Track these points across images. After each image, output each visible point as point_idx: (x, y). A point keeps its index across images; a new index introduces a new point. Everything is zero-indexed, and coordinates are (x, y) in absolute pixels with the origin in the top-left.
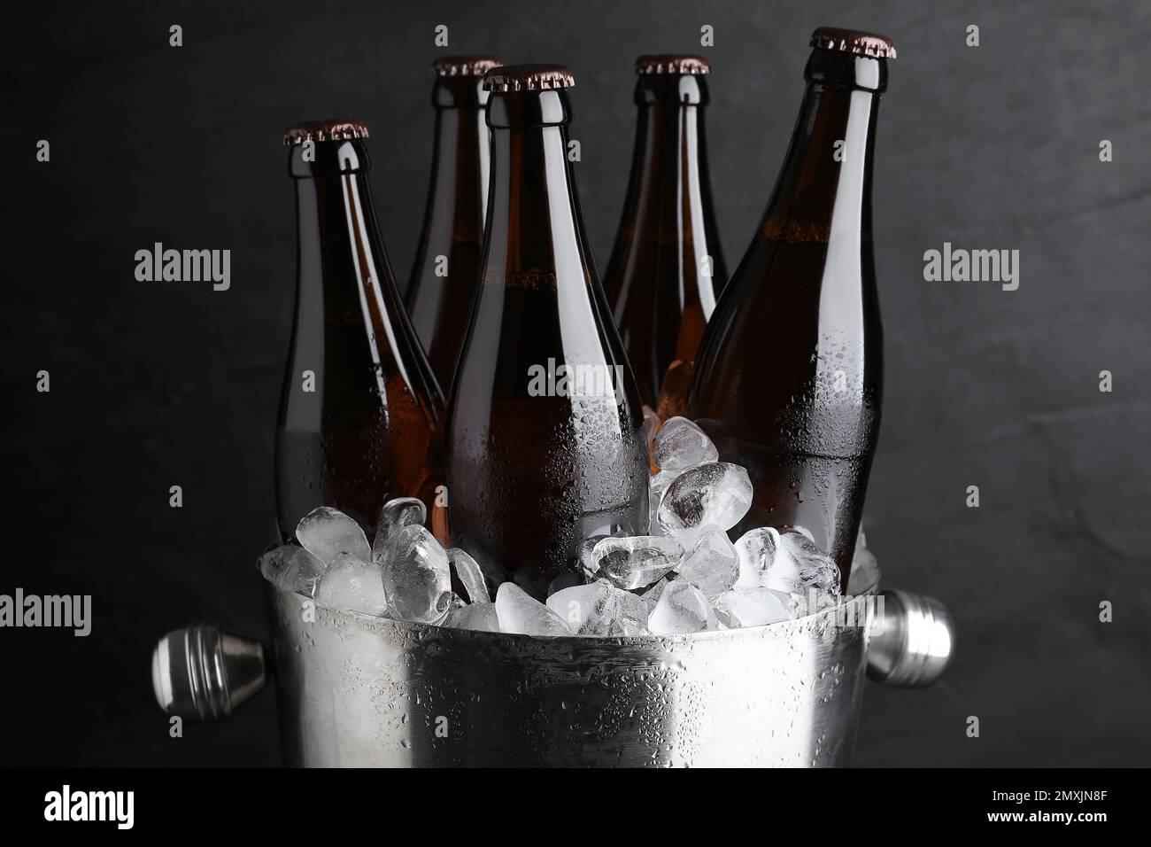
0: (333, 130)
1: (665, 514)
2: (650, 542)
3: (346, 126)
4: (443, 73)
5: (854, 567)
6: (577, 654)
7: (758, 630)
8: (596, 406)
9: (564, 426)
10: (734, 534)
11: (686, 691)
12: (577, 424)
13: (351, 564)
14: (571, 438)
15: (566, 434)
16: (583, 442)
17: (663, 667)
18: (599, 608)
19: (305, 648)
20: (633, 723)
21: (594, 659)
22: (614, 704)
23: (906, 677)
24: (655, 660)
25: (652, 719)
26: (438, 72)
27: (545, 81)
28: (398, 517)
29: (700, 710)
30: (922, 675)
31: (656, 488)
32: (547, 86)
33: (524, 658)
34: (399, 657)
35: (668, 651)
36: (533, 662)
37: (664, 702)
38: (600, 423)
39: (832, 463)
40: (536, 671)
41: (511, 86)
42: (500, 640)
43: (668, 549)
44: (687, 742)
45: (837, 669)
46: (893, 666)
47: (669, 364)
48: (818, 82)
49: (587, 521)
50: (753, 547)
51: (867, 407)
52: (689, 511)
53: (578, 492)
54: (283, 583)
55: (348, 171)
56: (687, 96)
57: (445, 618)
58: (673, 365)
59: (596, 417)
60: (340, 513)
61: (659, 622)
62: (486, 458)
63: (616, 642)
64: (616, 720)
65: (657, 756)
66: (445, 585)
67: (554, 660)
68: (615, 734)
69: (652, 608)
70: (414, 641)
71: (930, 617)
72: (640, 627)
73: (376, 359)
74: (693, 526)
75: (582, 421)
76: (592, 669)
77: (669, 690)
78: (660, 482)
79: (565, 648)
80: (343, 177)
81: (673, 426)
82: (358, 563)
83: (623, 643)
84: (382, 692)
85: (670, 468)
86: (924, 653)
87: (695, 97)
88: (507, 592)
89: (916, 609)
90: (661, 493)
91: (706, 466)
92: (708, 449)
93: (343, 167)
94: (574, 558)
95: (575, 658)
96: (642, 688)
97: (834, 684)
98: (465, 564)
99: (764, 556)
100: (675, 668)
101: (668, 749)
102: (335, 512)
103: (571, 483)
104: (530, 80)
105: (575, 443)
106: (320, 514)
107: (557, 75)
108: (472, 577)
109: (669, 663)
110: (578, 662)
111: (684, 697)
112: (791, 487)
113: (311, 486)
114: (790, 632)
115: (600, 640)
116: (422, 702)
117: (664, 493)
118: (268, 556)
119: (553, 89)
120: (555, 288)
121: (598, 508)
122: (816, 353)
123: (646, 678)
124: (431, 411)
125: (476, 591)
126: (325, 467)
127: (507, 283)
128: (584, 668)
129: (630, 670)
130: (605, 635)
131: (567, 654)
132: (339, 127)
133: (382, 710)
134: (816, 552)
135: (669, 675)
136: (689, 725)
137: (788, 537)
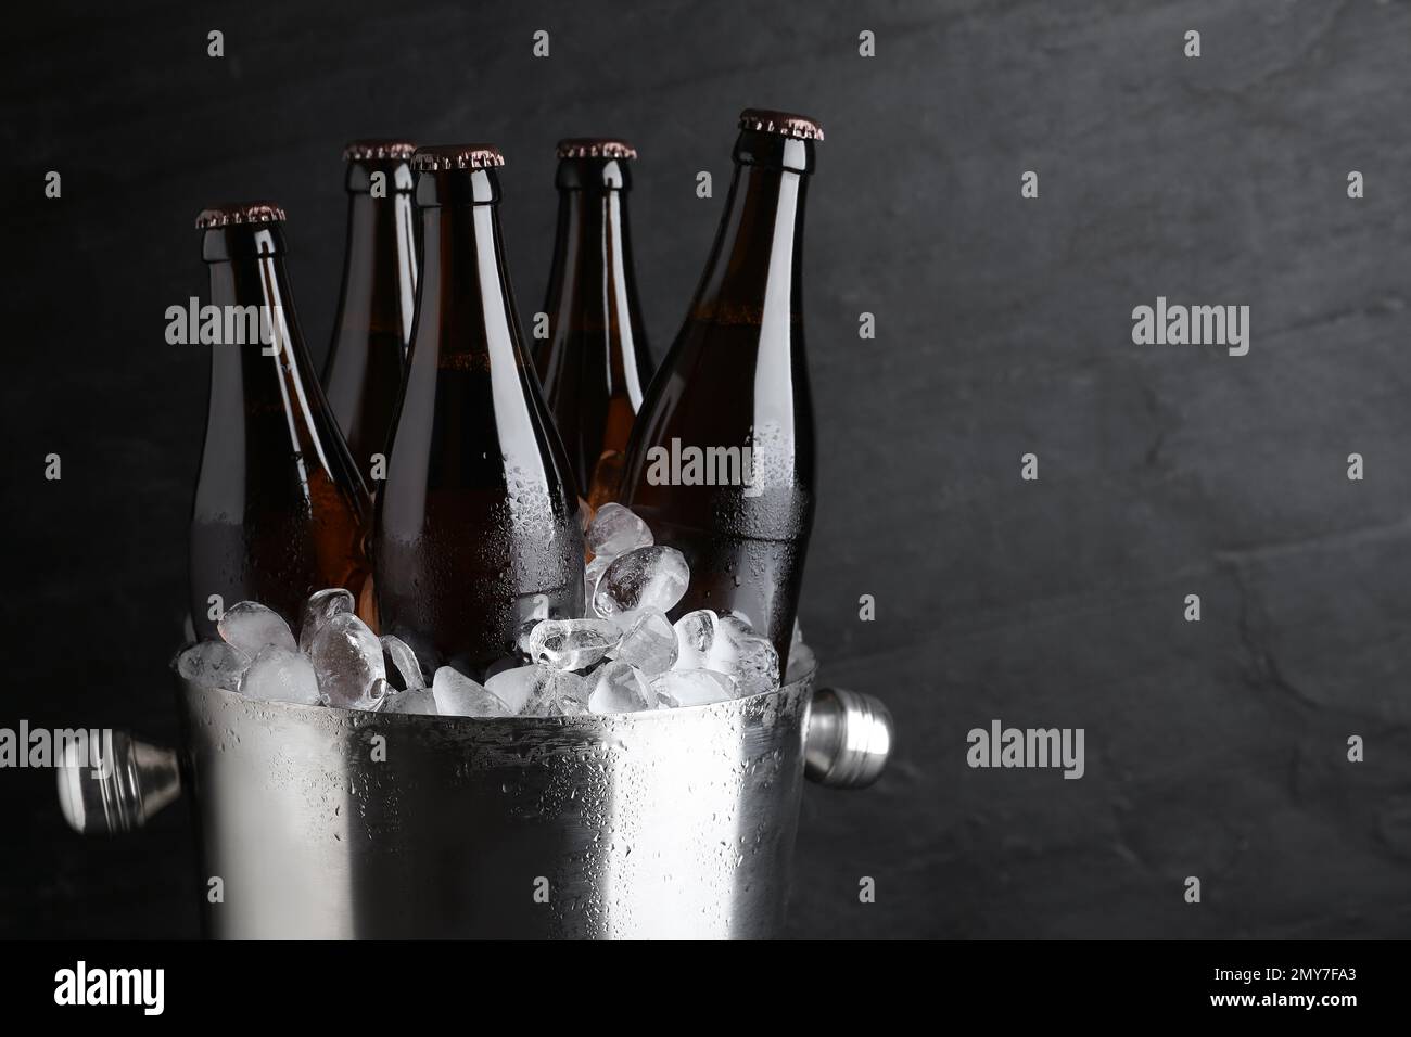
0: (251, 211)
1: (602, 600)
2: (587, 624)
3: (264, 209)
4: (358, 157)
5: (791, 660)
6: (517, 736)
7: (699, 709)
8: (532, 486)
9: (500, 506)
10: (674, 616)
11: (627, 772)
12: (513, 504)
13: (280, 655)
14: (508, 517)
15: (503, 515)
16: (520, 523)
17: (604, 747)
18: (539, 689)
19: (229, 746)
20: (574, 806)
21: (535, 740)
22: (555, 787)
23: (846, 774)
24: (596, 740)
25: (594, 801)
26: (352, 155)
27: (476, 160)
28: (326, 607)
29: (642, 791)
30: (862, 773)
31: (591, 575)
32: (477, 164)
33: (465, 740)
34: (333, 746)
35: (609, 730)
36: (472, 744)
37: (606, 783)
38: (536, 503)
39: (768, 546)
40: (476, 752)
41: (441, 164)
42: (439, 723)
43: (605, 631)
44: (629, 824)
45: (776, 754)
46: (832, 764)
47: (600, 454)
48: (746, 163)
49: (524, 603)
50: (691, 627)
51: (802, 490)
52: (626, 596)
53: (515, 573)
54: (204, 681)
55: (266, 255)
56: (610, 180)
57: (380, 704)
58: (605, 455)
59: (532, 497)
60: (262, 606)
61: (599, 702)
62: (421, 541)
63: (556, 722)
64: (557, 804)
65: (599, 839)
66: (379, 672)
67: (494, 742)
68: (556, 817)
69: (591, 690)
70: (350, 729)
71: (869, 717)
72: (580, 709)
73: (297, 448)
74: (629, 609)
75: (518, 501)
76: (532, 750)
77: (610, 771)
78: (595, 568)
79: (505, 729)
80: (261, 261)
81: (605, 511)
82: (286, 654)
83: (564, 722)
84: (314, 785)
85: (606, 553)
86: (864, 750)
87: (618, 182)
88: (444, 677)
89: (855, 708)
90: (595, 581)
91: (643, 549)
92: (643, 533)
93: (260, 250)
94: (511, 642)
95: (515, 740)
96: (584, 768)
97: (775, 769)
98: (400, 650)
99: (703, 637)
100: (616, 747)
101: (610, 832)
102: (256, 605)
103: (508, 565)
104: (460, 158)
105: (511, 523)
106: (242, 608)
107: (487, 154)
108: (407, 662)
109: (610, 742)
110: (518, 743)
111: (625, 778)
112: (728, 570)
113: (231, 581)
114: (730, 712)
115: (540, 720)
116: (357, 792)
117: (599, 579)
118: (186, 655)
119: (484, 168)
120: (489, 369)
121: (535, 590)
122: (752, 434)
123: (587, 758)
124: (354, 502)
125: (412, 679)
126: (247, 560)
127: (439, 365)
128: (524, 750)
129: (572, 750)
130: (546, 715)
131: (506, 735)
132: (256, 210)
133: (314, 803)
134: (754, 634)
135: (610, 756)
136: (631, 807)
137: (726, 622)
